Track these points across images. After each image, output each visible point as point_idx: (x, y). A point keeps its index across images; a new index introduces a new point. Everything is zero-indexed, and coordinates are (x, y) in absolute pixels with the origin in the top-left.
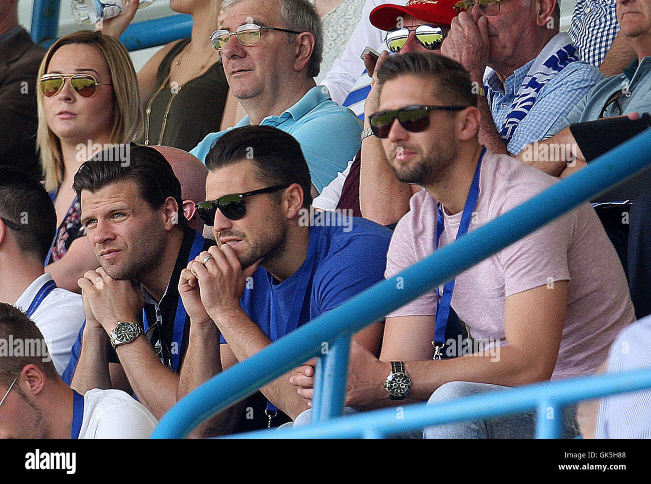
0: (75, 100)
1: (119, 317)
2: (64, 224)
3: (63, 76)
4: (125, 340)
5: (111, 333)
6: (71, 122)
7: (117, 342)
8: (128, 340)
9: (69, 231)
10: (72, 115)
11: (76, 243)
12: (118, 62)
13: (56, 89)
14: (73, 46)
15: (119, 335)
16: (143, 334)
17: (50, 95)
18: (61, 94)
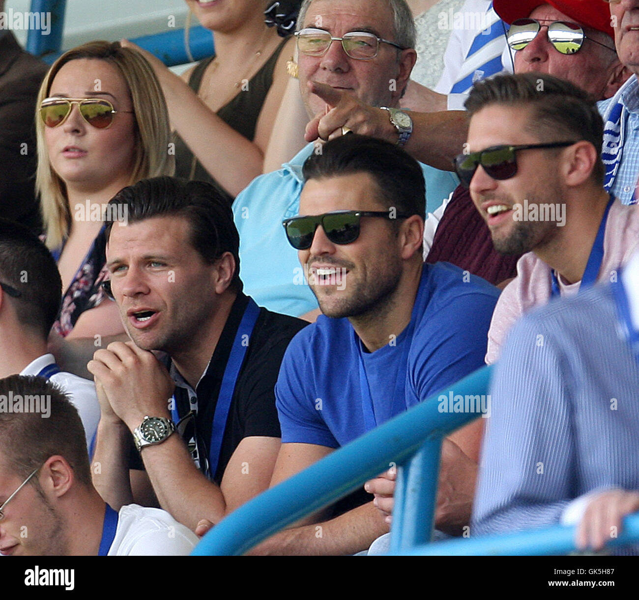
0: (85, 133)
1: (146, 411)
2: (70, 292)
3: (70, 101)
4: (153, 440)
5: (136, 431)
6: (81, 163)
7: (144, 443)
8: (158, 440)
9: (76, 301)
10: (82, 153)
11: (86, 317)
12: (142, 83)
13: (61, 117)
14: (83, 61)
15: (146, 433)
17: (53, 124)
18: (67, 125)
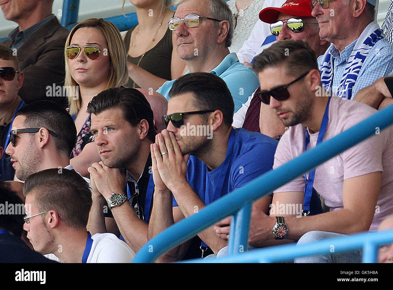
0: (87, 62)
1: (113, 190)
2: (80, 134)
3: (79, 47)
4: (116, 204)
5: (108, 200)
6: (85, 74)
7: (112, 206)
8: (119, 204)
9: (83, 138)
10: (84, 70)
11: (88, 146)
12: (113, 38)
13: (76, 54)
14: (85, 28)
15: (113, 201)
16: (127, 200)
17: (72, 57)
18: (78, 58)
